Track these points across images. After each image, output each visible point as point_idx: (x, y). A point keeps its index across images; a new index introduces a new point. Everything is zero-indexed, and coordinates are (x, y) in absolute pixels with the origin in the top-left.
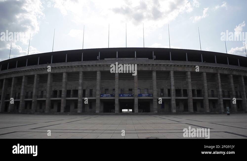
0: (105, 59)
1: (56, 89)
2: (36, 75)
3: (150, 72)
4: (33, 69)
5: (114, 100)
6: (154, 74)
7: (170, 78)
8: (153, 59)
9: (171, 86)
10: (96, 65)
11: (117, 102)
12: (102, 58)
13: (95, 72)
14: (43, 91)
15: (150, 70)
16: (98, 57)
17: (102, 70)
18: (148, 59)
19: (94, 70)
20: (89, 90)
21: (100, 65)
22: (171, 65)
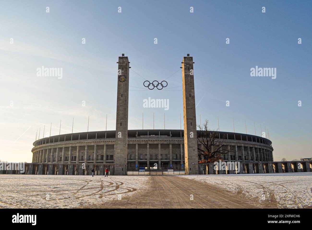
0: (141, 136)
1: (108, 154)
2: (95, 145)
3: (169, 145)
4: (94, 142)
5: (147, 161)
6: (171, 146)
7: (180, 148)
8: (170, 137)
9: (181, 153)
10: (135, 141)
11: (148, 163)
12: (139, 135)
13: (135, 145)
14: (98, 155)
15: (168, 143)
16: (137, 135)
17: (139, 143)
18: (167, 136)
19: (134, 143)
20: (130, 155)
21: (138, 140)
22: (181, 140)
